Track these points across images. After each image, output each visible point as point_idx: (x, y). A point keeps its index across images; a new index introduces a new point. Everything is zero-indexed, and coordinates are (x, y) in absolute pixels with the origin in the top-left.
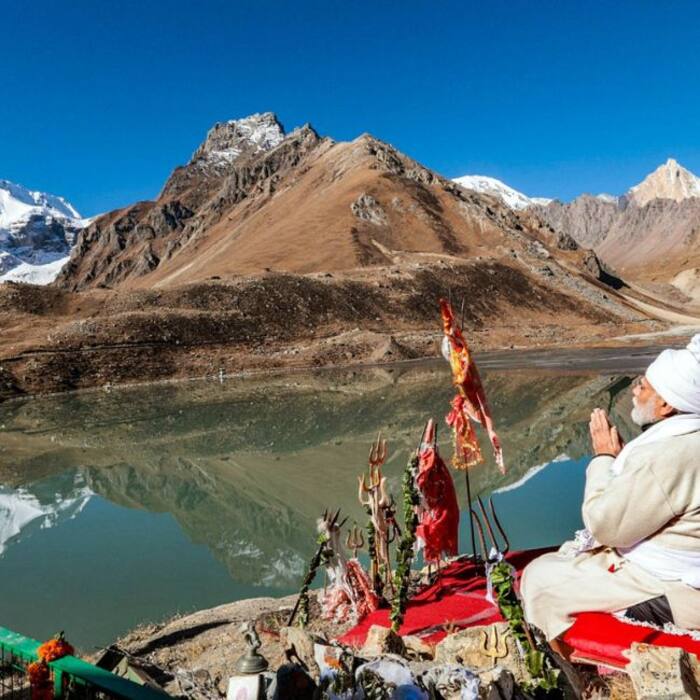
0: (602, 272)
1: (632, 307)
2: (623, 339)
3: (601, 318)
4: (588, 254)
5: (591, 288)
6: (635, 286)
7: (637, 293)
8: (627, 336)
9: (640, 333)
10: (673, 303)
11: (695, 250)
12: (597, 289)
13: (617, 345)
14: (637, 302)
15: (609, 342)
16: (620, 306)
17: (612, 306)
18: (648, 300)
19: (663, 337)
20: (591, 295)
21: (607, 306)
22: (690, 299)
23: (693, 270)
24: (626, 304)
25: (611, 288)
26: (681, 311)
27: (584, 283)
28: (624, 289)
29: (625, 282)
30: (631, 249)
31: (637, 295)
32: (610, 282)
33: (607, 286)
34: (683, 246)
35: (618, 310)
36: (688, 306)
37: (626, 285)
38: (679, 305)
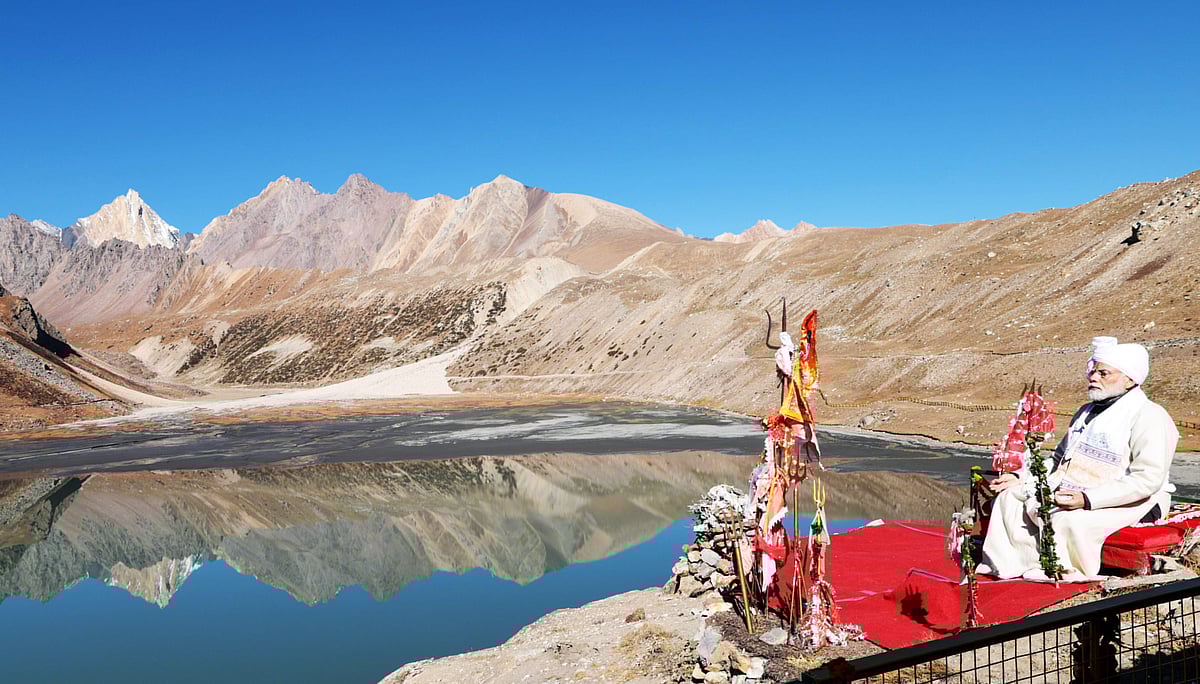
0: (41, 332)
1: (83, 382)
2: (74, 426)
3: (41, 396)
4: (20, 306)
5: (26, 353)
6: (87, 355)
7: (90, 364)
8: (79, 421)
9: (96, 417)
10: (136, 379)
11: (161, 313)
12: (34, 356)
13: (68, 435)
14: (89, 376)
15: (55, 430)
16: (69, 381)
17: (55, 379)
18: (103, 374)
19: (127, 422)
20: (27, 364)
21: (51, 382)
22: (154, 375)
23: (159, 338)
24: (75, 378)
25: (54, 355)
26: (145, 389)
27: (16, 346)
28: (71, 357)
29: (73, 348)
30: (79, 303)
31: (90, 366)
32: (54, 347)
33: (48, 352)
34: (146, 305)
35: (66, 387)
36: (152, 383)
37: (74, 353)
38: (143, 382)
